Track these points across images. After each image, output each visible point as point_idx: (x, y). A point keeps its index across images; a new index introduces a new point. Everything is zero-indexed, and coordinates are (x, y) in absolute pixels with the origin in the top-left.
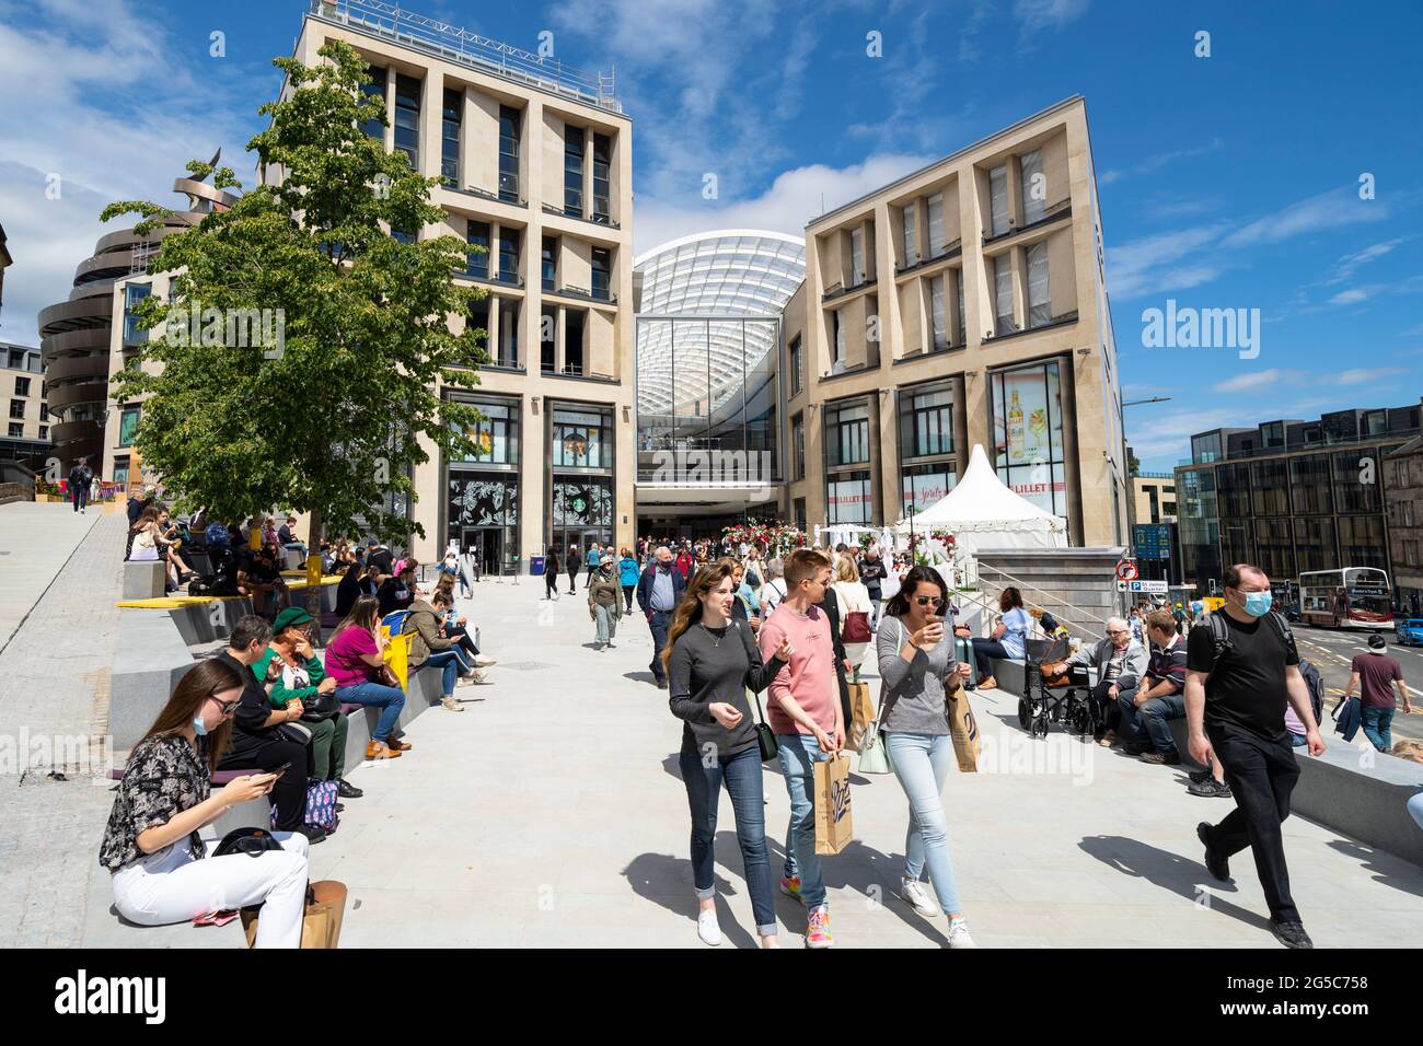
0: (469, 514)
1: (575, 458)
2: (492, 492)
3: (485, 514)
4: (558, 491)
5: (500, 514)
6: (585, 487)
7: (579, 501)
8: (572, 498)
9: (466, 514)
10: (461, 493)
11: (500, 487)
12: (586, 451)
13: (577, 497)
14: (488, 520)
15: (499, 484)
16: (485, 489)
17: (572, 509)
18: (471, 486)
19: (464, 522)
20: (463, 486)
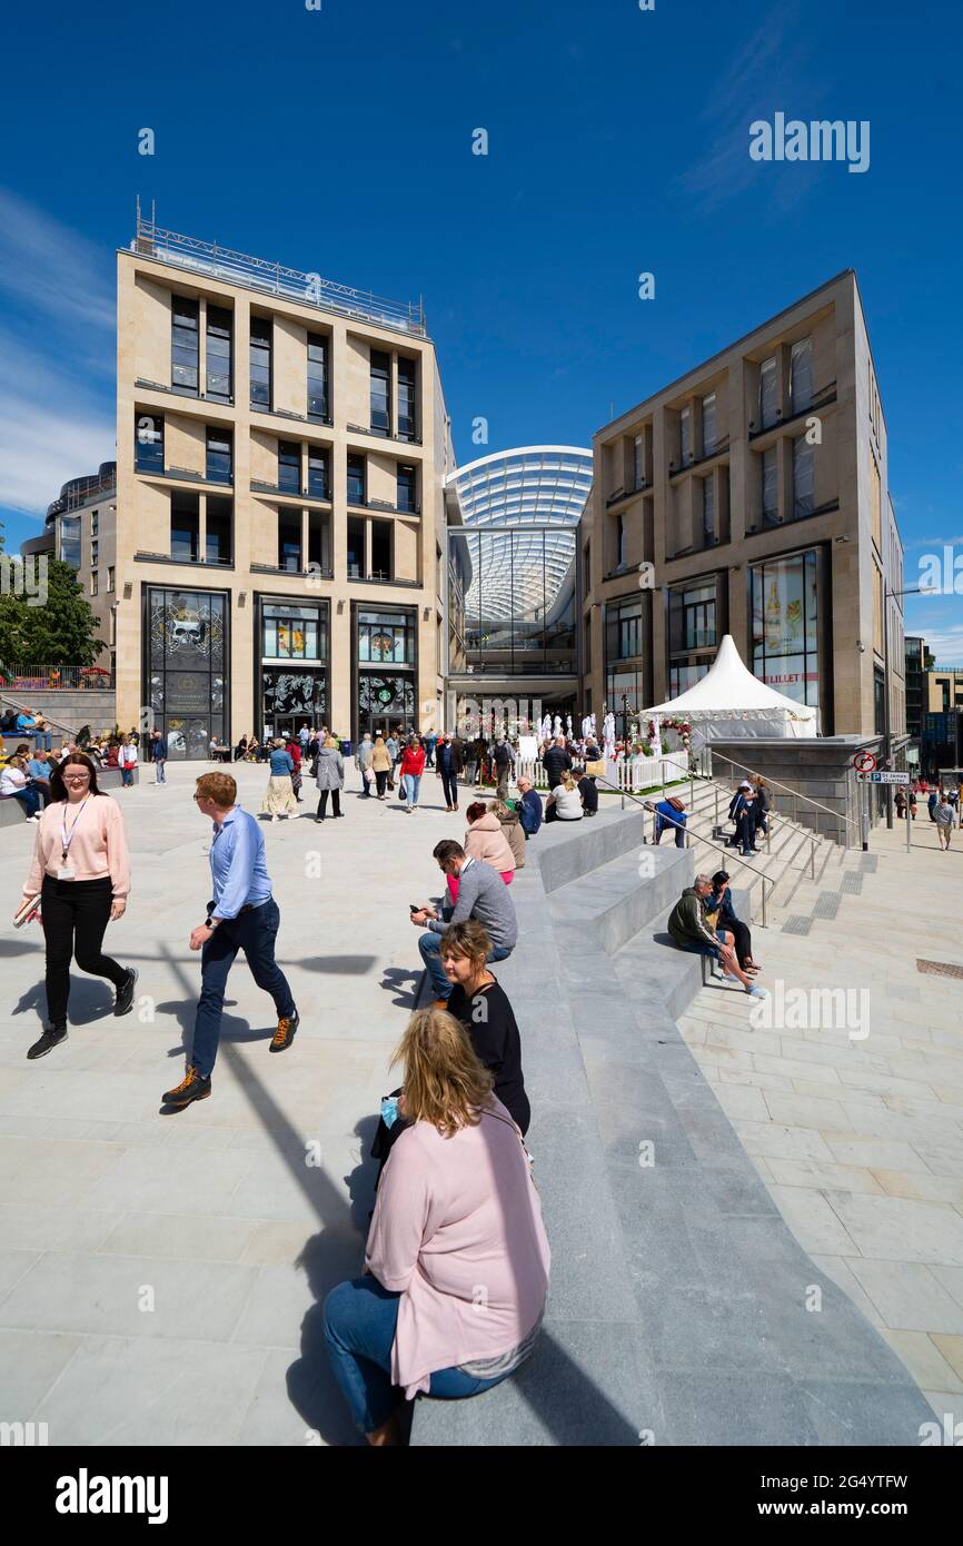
0: (281, 704)
1: (382, 655)
2: (302, 684)
3: (296, 703)
4: (364, 684)
5: (310, 703)
6: (390, 680)
7: (385, 691)
8: (377, 690)
9: (278, 703)
10: (274, 685)
11: (309, 680)
12: (392, 648)
13: (381, 688)
14: (299, 708)
15: (309, 677)
16: (296, 682)
17: (377, 699)
18: (282, 679)
19: (277, 711)
20: (275, 679)
